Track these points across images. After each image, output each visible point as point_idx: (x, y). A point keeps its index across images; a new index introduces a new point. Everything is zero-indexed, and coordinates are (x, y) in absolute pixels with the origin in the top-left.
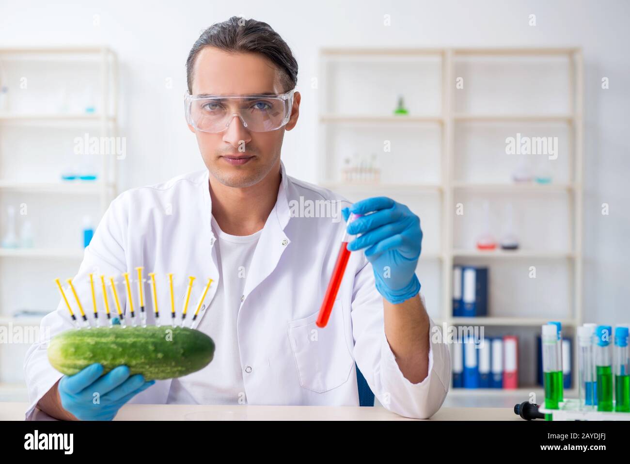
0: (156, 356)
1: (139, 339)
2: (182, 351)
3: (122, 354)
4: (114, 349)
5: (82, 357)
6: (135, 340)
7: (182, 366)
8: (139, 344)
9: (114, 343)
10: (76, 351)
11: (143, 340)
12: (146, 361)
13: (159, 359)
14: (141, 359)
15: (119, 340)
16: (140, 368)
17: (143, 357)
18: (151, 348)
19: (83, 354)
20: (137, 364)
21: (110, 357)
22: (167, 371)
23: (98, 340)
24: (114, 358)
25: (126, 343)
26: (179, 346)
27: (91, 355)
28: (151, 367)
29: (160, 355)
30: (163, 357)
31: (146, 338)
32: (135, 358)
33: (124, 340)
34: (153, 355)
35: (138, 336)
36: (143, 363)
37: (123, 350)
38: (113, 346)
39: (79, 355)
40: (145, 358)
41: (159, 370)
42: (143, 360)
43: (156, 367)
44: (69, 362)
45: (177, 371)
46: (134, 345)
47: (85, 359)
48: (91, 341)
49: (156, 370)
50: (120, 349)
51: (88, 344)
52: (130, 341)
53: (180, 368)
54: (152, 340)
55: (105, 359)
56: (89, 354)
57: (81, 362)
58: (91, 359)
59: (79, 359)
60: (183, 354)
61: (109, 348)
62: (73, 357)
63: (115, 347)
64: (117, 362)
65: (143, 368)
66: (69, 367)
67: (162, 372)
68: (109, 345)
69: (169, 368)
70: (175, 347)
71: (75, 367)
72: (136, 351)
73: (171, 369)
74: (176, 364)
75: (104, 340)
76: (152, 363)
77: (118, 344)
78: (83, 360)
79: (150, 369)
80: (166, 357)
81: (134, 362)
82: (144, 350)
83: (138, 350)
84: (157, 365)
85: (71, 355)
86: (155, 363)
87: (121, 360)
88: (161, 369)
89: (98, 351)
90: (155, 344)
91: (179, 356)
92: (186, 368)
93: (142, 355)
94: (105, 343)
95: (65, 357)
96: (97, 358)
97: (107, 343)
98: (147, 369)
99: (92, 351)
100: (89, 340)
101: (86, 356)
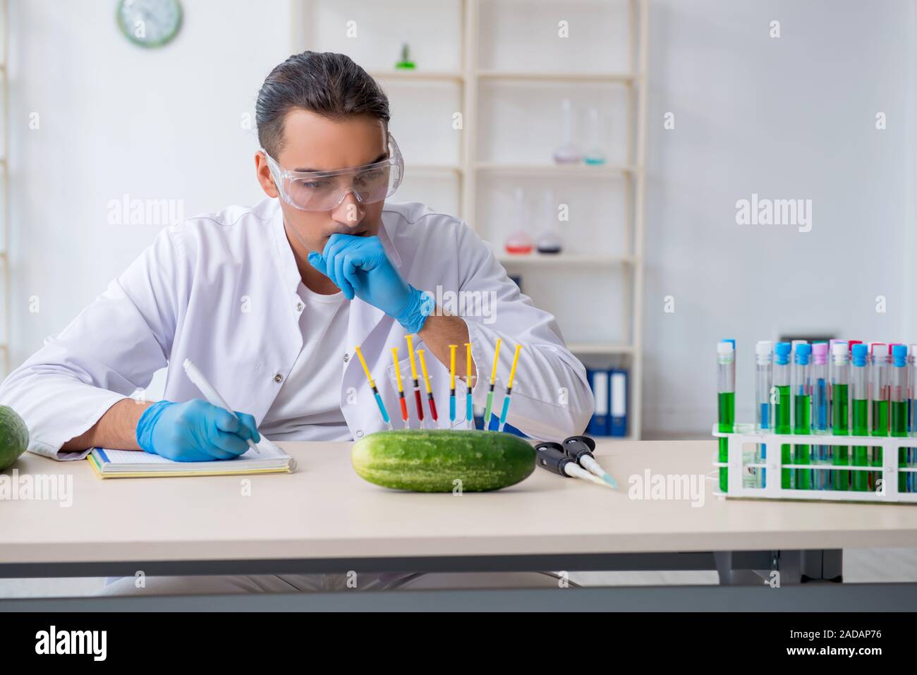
0: (475, 456)
1: (455, 438)
2: (503, 452)
3: (437, 453)
4: (429, 446)
5: (394, 454)
6: (451, 438)
7: (503, 470)
8: (454, 442)
10: (386, 449)
11: (460, 439)
12: (464, 461)
13: (478, 459)
14: (458, 458)
15: (432, 438)
16: (455, 470)
17: (460, 456)
18: (469, 446)
19: (394, 452)
20: (453, 464)
21: (423, 455)
22: (486, 476)
23: (410, 437)
24: (428, 457)
25: (441, 441)
26: (500, 446)
27: (403, 453)
28: (468, 469)
29: (479, 455)
30: (482, 458)
31: (463, 437)
32: (451, 458)
33: (438, 438)
34: (471, 455)
35: (453, 435)
36: (460, 464)
37: (438, 448)
39: (389, 453)
40: (463, 458)
41: (477, 473)
42: (460, 460)
43: (473, 469)
44: (379, 461)
45: (498, 475)
46: (449, 443)
47: (396, 456)
48: (404, 439)
49: (474, 473)
50: (435, 447)
51: (400, 441)
52: (445, 439)
53: (500, 473)
54: (469, 439)
55: (419, 457)
56: (401, 451)
57: (392, 461)
58: (403, 457)
59: (389, 458)
60: (504, 455)
61: (423, 446)
62: (383, 456)
63: (430, 444)
64: (432, 461)
65: (459, 469)
66: (378, 468)
67: (480, 477)
68: (422, 442)
69: (488, 472)
70: (495, 447)
71: (384, 468)
72: (453, 449)
73: (490, 473)
74: (496, 466)
75: (417, 437)
76: (470, 463)
77: (432, 442)
78: (393, 459)
79: (468, 472)
80: (485, 458)
81: (450, 462)
82: (461, 448)
83: (455, 448)
84: (476, 467)
85: (381, 453)
86: (473, 464)
87: (436, 459)
88: (479, 472)
89: (411, 448)
90: (473, 443)
91: (500, 456)
92: (507, 473)
93: (459, 454)
94: (418, 440)
95: (375, 456)
96: (410, 456)
97: (421, 440)
98: (463, 471)
99: (405, 448)
100: (400, 437)
101: (397, 454)
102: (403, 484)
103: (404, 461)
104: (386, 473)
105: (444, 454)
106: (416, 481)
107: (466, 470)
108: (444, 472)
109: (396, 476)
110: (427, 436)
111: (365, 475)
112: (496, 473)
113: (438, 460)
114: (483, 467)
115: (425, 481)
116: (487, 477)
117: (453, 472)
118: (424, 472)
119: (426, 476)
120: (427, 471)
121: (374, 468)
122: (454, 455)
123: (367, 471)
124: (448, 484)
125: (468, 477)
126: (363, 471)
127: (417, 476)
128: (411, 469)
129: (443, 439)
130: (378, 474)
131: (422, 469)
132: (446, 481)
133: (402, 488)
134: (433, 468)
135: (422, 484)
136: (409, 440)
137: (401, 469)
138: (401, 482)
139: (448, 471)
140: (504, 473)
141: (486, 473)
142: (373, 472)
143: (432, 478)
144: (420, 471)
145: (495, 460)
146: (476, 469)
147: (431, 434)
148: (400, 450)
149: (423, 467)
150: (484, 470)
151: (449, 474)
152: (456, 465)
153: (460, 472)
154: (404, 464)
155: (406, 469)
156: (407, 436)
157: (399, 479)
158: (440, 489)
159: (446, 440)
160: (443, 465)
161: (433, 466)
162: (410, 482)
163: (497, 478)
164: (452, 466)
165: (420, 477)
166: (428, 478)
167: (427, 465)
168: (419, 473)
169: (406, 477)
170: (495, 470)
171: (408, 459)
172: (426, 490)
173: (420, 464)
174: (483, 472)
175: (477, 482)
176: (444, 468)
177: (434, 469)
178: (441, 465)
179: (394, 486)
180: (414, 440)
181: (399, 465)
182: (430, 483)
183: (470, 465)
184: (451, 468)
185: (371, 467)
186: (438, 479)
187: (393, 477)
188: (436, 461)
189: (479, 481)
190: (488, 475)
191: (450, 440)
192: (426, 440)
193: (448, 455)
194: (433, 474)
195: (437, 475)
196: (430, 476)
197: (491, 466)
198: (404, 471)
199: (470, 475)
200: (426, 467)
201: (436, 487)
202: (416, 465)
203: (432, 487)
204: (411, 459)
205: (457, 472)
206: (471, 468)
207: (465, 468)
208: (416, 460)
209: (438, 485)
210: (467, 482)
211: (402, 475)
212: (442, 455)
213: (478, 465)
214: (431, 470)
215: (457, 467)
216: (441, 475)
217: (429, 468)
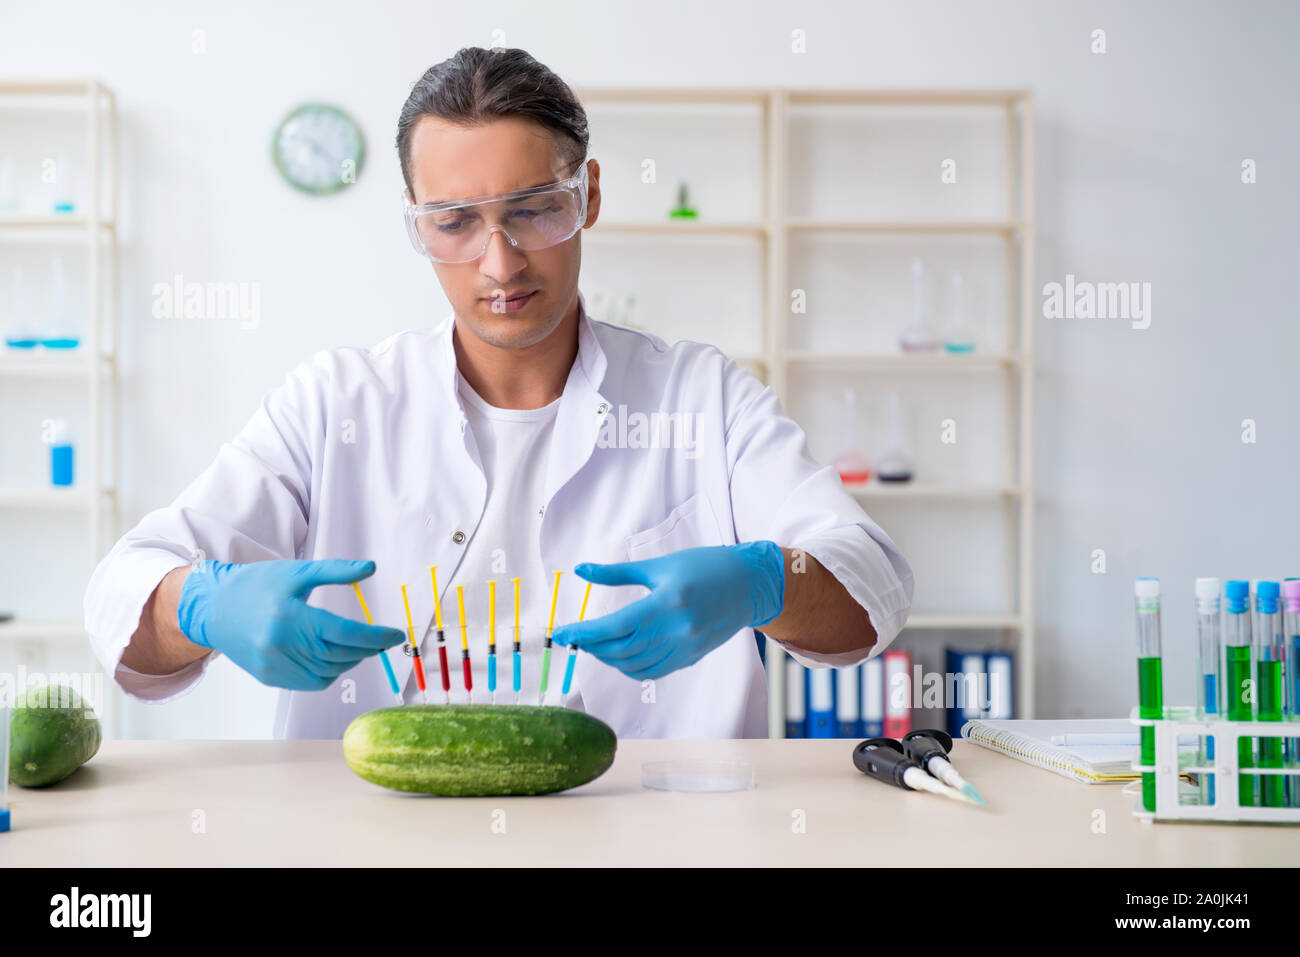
0: (522, 742)
1: (494, 716)
2: (564, 736)
3: (466, 739)
4: (453, 728)
5: (403, 740)
6: (488, 716)
7: (563, 764)
8: (493, 722)
10: (392, 732)
11: (501, 717)
12: (506, 750)
13: (526, 746)
14: (498, 746)
15: (460, 716)
16: (493, 763)
17: (500, 742)
18: (514, 728)
19: (402, 737)
20: (490, 754)
21: (447, 740)
22: (538, 771)
23: (428, 715)
24: (453, 744)
25: (474, 721)
26: (559, 727)
27: (417, 738)
28: (512, 761)
29: (528, 741)
30: (532, 745)
31: (506, 714)
32: (488, 745)
33: (469, 716)
34: (517, 740)
35: (491, 712)
36: (501, 753)
37: (468, 731)
38: (453, 724)
39: (396, 738)
40: (504, 745)
41: (525, 767)
42: (500, 748)
43: (520, 762)
44: (382, 751)
45: (556, 770)
46: (485, 723)
47: (407, 743)
48: (418, 718)
49: (522, 768)
50: (464, 729)
51: (413, 721)
52: (479, 717)
53: (560, 767)
54: (515, 717)
55: (439, 744)
56: (413, 736)
57: (401, 750)
58: (416, 744)
59: (396, 745)
60: (566, 741)
61: (448, 727)
62: (387, 742)
63: (456, 725)
64: (459, 750)
65: (499, 762)
66: (380, 761)
67: (530, 772)
68: (446, 723)
69: (542, 765)
70: (552, 729)
71: (390, 760)
72: (489, 732)
73: (545, 768)
74: (554, 756)
75: (437, 716)
76: (515, 753)
77: (460, 722)
78: (402, 747)
79: (512, 766)
80: (537, 745)
81: (485, 752)
82: (502, 731)
83: (493, 731)
84: (524, 758)
85: (384, 739)
86: (519, 754)
87: (465, 746)
88: (529, 766)
89: (429, 731)
90: (519, 723)
91: (559, 743)
92: (570, 768)
93: (498, 740)
94: (438, 719)
95: (376, 742)
96: (427, 742)
97: (443, 720)
98: (506, 765)
99: (419, 731)
100: (414, 716)
101: (408, 739)
102: (418, 784)
103: (418, 751)
104: (393, 767)
105: (476, 739)
106: (437, 779)
107: (509, 764)
108: (476, 767)
109: (407, 772)
110: (453, 714)
111: (362, 771)
112: (553, 768)
113: (467, 748)
114: (535, 759)
115: (451, 779)
116: (541, 774)
117: (491, 767)
118: (448, 766)
119: (452, 772)
120: (452, 764)
121: (374, 761)
122: (491, 741)
123: (365, 765)
124: (483, 784)
125: (513, 773)
126: (360, 766)
127: (438, 771)
128: (428, 762)
129: (476, 717)
130: (380, 770)
131: (445, 762)
132: (480, 780)
133: (416, 790)
134: (460, 761)
135: (445, 784)
136: (426, 720)
137: (414, 762)
138: (414, 782)
139: (483, 765)
140: (566, 768)
141: (539, 768)
142: (374, 766)
143: (460, 776)
144: (442, 765)
145: (552, 747)
146: (525, 761)
147: (459, 710)
148: (413, 734)
149: (446, 758)
150: (536, 762)
151: (484, 769)
152: (495, 755)
153: (501, 767)
154: (418, 755)
155: (421, 762)
156: (424, 714)
157: (411, 777)
158: (473, 791)
159: (480, 719)
160: (476, 756)
161: (461, 757)
162: (427, 782)
163: (556, 774)
164: (488, 757)
165: (442, 773)
166: (454, 775)
167: (452, 756)
168: (440, 768)
169: (421, 774)
170: (551, 762)
171: (424, 747)
172: (453, 793)
173: (442, 755)
174: (533, 765)
175: (527, 781)
176: (477, 760)
177: (462, 761)
178: (472, 755)
179: (405, 787)
180: (434, 719)
181: (411, 756)
182: (458, 782)
183: (515, 755)
184: (487, 760)
185: (371, 759)
186: (469, 776)
187: (403, 774)
188: (465, 750)
189: (529, 779)
190: (542, 770)
191: (487, 719)
192: (451, 719)
193: (483, 741)
194: (461, 769)
195: (467, 770)
196: (457, 772)
197: (546, 756)
198: (418, 767)
199: (516, 771)
200: (450, 759)
201: (467, 789)
202: (435, 757)
203: (459, 788)
204: (429, 746)
205: (497, 767)
206: (517, 759)
207: (508, 761)
208: (436, 748)
209: (469, 785)
210: (512, 781)
211: (416, 771)
212: (474, 742)
213: (527, 755)
214: (457, 763)
215: (496, 759)
216: (473, 770)
217: (455, 761)
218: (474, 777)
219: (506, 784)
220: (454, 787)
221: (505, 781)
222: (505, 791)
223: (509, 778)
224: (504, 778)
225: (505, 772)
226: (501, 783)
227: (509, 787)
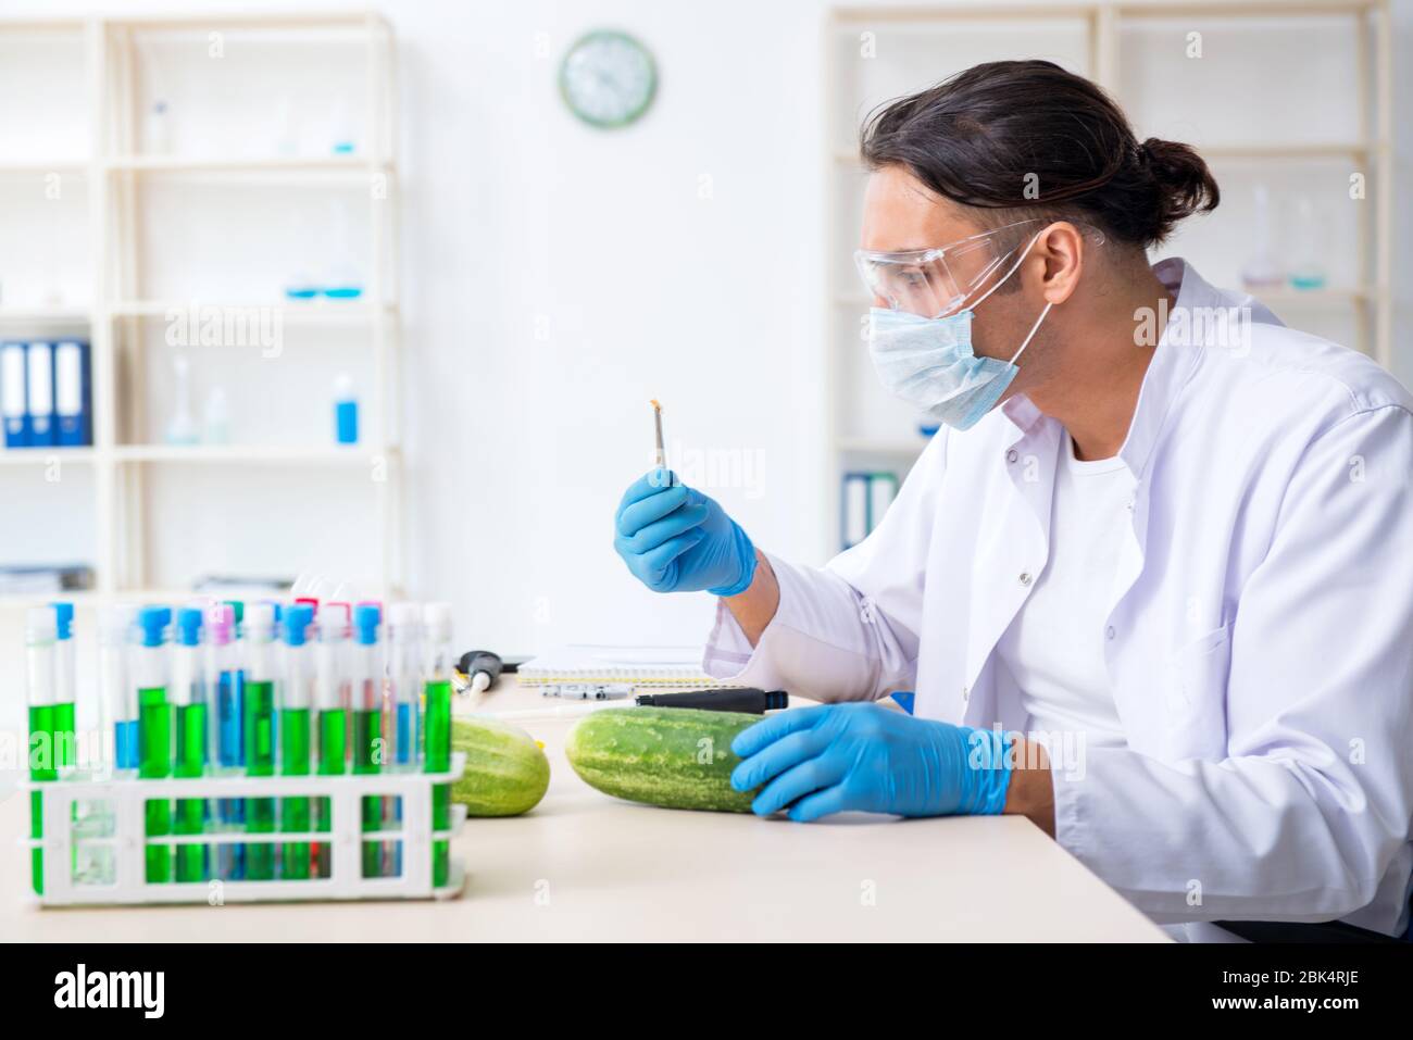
0: (715, 755)
3: (661, 748)
4: (650, 735)
6: (687, 724)
9: (654, 726)
10: (595, 737)
13: (720, 760)
14: (690, 758)
16: (689, 776)
17: (694, 754)
19: (605, 741)
20: (684, 766)
21: (642, 748)
23: (631, 719)
24: (648, 753)
27: (615, 744)
28: (706, 776)
29: (721, 755)
32: (681, 757)
33: (670, 724)
36: (694, 766)
37: (663, 739)
39: (599, 742)
41: (721, 783)
42: (693, 761)
43: (715, 777)
44: (585, 755)
47: (607, 749)
48: (621, 722)
50: (660, 738)
51: (616, 725)
55: (635, 752)
57: (603, 756)
58: (614, 750)
59: (598, 751)
62: (591, 745)
63: (653, 733)
64: (654, 760)
65: (695, 776)
66: (588, 765)
71: (594, 764)
72: (686, 743)
75: (639, 721)
77: (658, 729)
78: (602, 753)
79: (708, 780)
81: (679, 763)
84: (718, 773)
85: (589, 741)
87: (660, 756)
89: (629, 737)
90: (717, 734)
93: (692, 751)
94: (639, 725)
95: (581, 745)
96: (625, 748)
97: (644, 725)
98: (702, 780)
99: (619, 737)
100: (616, 719)
104: (599, 772)
105: (670, 749)
106: (640, 789)
107: (704, 778)
108: (673, 779)
109: (611, 778)
115: (653, 789)
117: (687, 780)
118: (647, 776)
119: (652, 783)
120: (650, 774)
121: (582, 764)
122: (685, 752)
124: (685, 796)
125: (710, 789)
127: (639, 781)
128: (628, 770)
129: (676, 725)
130: (589, 774)
131: (643, 771)
132: (680, 793)
134: (657, 771)
135: (649, 794)
136: (629, 725)
137: (615, 769)
138: (621, 789)
139: (679, 777)
143: (660, 787)
144: (641, 774)
146: (719, 777)
148: (613, 740)
149: (643, 767)
151: (679, 781)
153: (696, 780)
154: (618, 762)
155: (621, 769)
156: (628, 718)
157: (614, 785)
159: (680, 728)
160: (671, 767)
161: (657, 767)
162: (631, 790)
164: (682, 769)
165: (643, 783)
166: (654, 786)
167: (649, 766)
168: (640, 777)
169: (622, 782)
171: (622, 754)
173: (638, 763)
176: (673, 771)
178: (667, 766)
180: (635, 725)
181: (611, 762)
182: (659, 793)
184: (681, 771)
185: (578, 763)
186: (669, 788)
187: (608, 779)
188: (659, 760)
191: (686, 728)
193: (678, 752)
194: (658, 780)
195: (665, 781)
196: (655, 782)
198: (619, 773)
199: (712, 786)
200: (646, 768)
201: (671, 801)
202: (633, 765)
203: (664, 800)
204: (626, 753)
205: (693, 780)
207: (702, 775)
208: (632, 756)
210: (712, 796)
211: (619, 778)
212: (668, 751)
213: (720, 770)
214: (654, 773)
215: (690, 772)
216: (671, 782)
217: (652, 771)
218: (673, 790)
219: (707, 799)
220: (659, 798)
221: (704, 796)
222: (711, 807)
223: (707, 792)
224: (703, 793)
225: (702, 787)
226: (702, 799)
227: (711, 802)
